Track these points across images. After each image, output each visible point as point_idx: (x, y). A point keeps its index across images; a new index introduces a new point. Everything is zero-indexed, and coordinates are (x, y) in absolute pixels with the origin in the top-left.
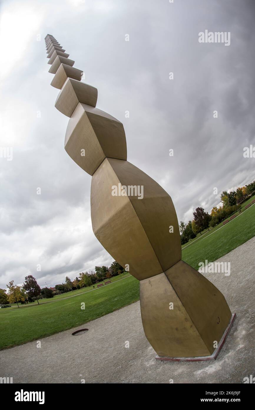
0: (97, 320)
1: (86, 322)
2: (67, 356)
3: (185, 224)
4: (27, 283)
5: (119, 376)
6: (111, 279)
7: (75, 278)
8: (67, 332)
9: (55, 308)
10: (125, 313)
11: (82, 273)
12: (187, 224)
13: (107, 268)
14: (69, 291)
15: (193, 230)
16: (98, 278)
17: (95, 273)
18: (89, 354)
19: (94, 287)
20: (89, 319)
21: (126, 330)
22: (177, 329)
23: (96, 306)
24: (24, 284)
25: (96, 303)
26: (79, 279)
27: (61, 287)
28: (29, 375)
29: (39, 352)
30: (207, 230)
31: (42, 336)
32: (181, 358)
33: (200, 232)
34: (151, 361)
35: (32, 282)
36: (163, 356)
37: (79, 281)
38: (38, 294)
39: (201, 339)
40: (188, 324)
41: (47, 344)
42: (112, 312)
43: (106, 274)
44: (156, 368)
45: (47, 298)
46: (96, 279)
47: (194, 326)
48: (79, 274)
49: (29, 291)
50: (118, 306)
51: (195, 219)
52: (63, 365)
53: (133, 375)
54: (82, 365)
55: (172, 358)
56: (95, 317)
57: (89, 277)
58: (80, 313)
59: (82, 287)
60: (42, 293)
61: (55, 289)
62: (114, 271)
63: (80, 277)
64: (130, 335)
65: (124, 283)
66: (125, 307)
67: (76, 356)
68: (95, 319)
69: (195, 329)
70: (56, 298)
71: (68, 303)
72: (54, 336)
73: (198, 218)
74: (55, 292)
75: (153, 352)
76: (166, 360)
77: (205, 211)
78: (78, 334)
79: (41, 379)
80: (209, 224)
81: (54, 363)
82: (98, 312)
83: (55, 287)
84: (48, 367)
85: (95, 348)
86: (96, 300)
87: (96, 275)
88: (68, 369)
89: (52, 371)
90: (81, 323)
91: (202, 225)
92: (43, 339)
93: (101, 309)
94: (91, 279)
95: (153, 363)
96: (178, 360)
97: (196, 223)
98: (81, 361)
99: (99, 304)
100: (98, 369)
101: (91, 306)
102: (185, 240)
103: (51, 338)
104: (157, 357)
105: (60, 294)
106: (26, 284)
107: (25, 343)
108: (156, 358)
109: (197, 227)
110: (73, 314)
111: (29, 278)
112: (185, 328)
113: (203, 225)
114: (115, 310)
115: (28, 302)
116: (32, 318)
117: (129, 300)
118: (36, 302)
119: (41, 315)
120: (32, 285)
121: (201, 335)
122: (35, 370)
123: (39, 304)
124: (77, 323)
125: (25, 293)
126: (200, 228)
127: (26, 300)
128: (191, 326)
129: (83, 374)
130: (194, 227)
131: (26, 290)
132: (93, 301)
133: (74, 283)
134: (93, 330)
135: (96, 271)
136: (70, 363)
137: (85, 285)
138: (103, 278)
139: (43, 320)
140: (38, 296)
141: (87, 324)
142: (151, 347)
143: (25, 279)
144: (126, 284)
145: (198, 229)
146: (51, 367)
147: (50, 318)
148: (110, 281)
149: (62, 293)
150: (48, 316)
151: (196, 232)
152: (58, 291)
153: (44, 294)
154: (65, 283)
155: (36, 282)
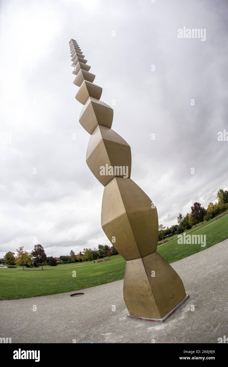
0: (92, 288)
1: (84, 289)
2: (64, 309)
3: (182, 216)
4: (36, 250)
5: (99, 324)
6: (111, 257)
7: (79, 253)
8: (67, 293)
9: (58, 275)
10: (116, 285)
11: (86, 249)
12: (185, 216)
13: (109, 247)
14: (71, 263)
15: (189, 222)
16: (100, 254)
17: (98, 250)
18: (81, 309)
19: (94, 262)
20: (86, 286)
21: (113, 297)
22: (143, 295)
23: (94, 278)
24: (33, 251)
25: (94, 275)
26: (82, 253)
27: (65, 258)
28: (32, 318)
29: (41, 304)
30: (201, 223)
31: (45, 294)
32: (143, 318)
33: (195, 224)
34: (124, 317)
35: (40, 250)
36: (132, 315)
37: (82, 255)
38: (43, 261)
39: (156, 305)
40: (150, 293)
41: (49, 300)
42: (106, 283)
43: (107, 252)
44: (126, 321)
45: (51, 265)
46: (98, 255)
47: (153, 295)
48: (83, 249)
49: (36, 257)
50: (112, 279)
51: (192, 213)
52: (60, 315)
53: (109, 324)
54: (75, 316)
55: (137, 317)
56: (91, 286)
57: (92, 253)
58: (79, 281)
59: (84, 261)
60: (47, 260)
61: (59, 259)
62: (114, 250)
63: (83, 252)
64: (115, 300)
65: (121, 262)
66: (117, 281)
67: (71, 310)
68: (91, 287)
69: (153, 297)
70: (59, 267)
71: (69, 272)
72: (55, 295)
73: (194, 211)
74: (58, 262)
75: (128, 312)
76: (134, 318)
77: (201, 206)
78: (75, 296)
79: (41, 322)
80: (204, 218)
81: (53, 313)
82: (94, 282)
83: (59, 257)
84: (48, 315)
85: (87, 306)
86: (94, 273)
87: (98, 252)
88: (63, 317)
89: (51, 317)
90: (79, 289)
91: (197, 218)
92: (46, 296)
93: (98, 280)
94: (93, 255)
95: (125, 319)
96: (141, 319)
97: (192, 216)
98: (75, 313)
99: (97, 276)
100: (86, 319)
101: (89, 277)
102: (181, 231)
103: (52, 296)
104: (129, 315)
105: (63, 264)
106: (34, 251)
107: (30, 297)
108: (127, 316)
109: (193, 219)
110: (73, 281)
111: (38, 246)
112: (148, 296)
113: (199, 218)
114: (108, 282)
115: (33, 267)
116: (36, 280)
117: (121, 276)
118: (40, 268)
119: (44, 278)
120: (39, 253)
121: (156, 302)
122: (37, 316)
123: (43, 269)
124: (76, 288)
125: (32, 259)
126: (196, 221)
127: (32, 265)
128: (151, 295)
129: (74, 321)
130: (190, 220)
131: (34, 256)
132: (92, 273)
133: (77, 257)
134: (88, 295)
135: (99, 248)
136: (66, 314)
137: (87, 259)
138: (104, 255)
139: (47, 283)
140: (43, 263)
141: (84, 290)
142: (127, 309)
143: (34, 246)
144: (123, 263)
145: (194, 221)
146: (50, 315)
147: (53, 281)
148: (110, 259)
149: (65, 263)
150: (50, 280)
151: (192, 224)
152: (62, 261)
153: (49, 262)
154: (69, 255)
155: (43, 251)
